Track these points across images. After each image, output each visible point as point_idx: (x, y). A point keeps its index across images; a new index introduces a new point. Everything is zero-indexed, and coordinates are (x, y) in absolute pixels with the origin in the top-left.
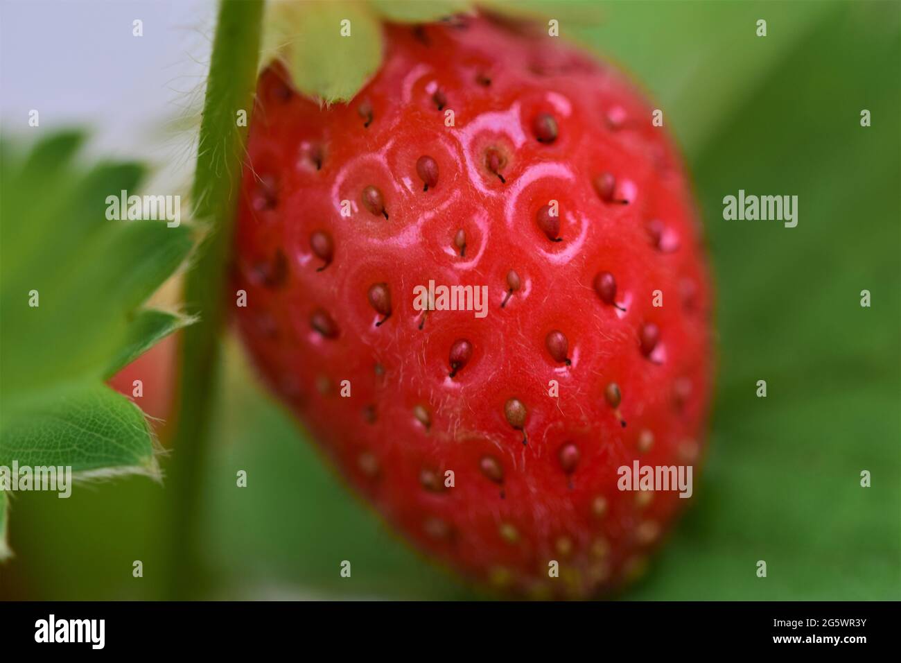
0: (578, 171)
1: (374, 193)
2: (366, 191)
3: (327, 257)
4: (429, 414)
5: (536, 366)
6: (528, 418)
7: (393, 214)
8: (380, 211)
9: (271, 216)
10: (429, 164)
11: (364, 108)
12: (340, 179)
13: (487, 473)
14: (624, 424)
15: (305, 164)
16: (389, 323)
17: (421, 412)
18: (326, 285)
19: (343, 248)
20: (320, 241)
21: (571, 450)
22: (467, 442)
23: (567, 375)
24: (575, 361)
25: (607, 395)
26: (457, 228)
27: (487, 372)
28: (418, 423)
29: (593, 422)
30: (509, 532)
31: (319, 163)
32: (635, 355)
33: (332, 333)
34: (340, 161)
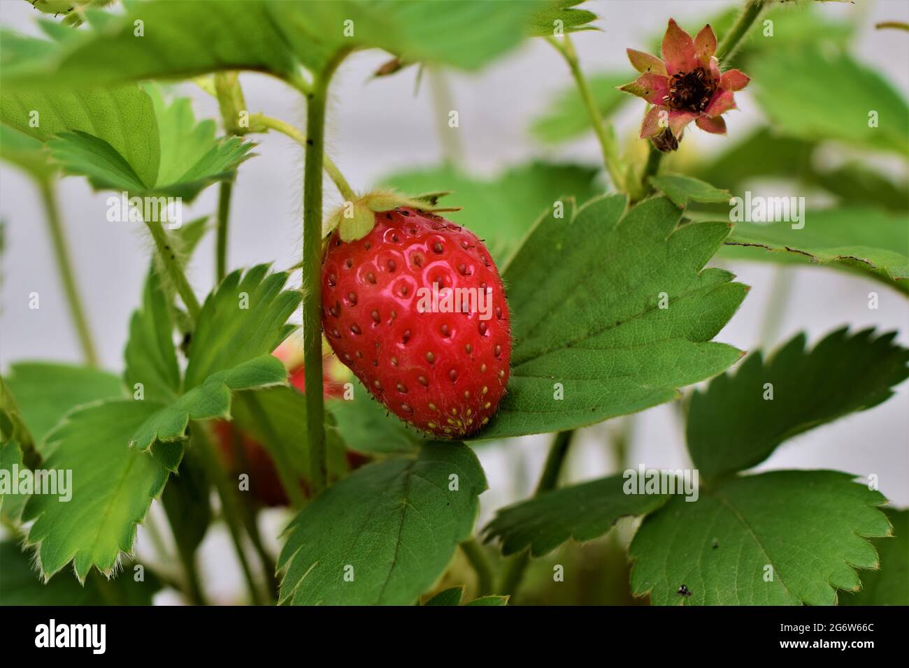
0: (451, 263)
1: (371, 275)
2: (368, 275)
3: (355, 302)
4: (397, 361)
5: (437, 337)
6: (435, 359)
7: (378, 282)
8: (373, 282)
9: (333, 289)
10: (392, 263)
11: (367, 244)
12: (359, 271)
13: (421, 382)
14: (473, 360)
15: (345, 267)
16: (379, 326)
17: (394, 360)
18: (354, 313)
19: (360, 297)
20: (352, 296)
21: (453, 371)
22: (412, 370)
23: (449, 342)
24: (453, 336)
25: (466, 349)
26: (403, 286)
27: (418, 341)
28: (393, 363)
29: (461, 359)
30: (432, 406)
31: (350, 266)
32: (477, 333)
33: (358, 333)
34: (358, 265)
